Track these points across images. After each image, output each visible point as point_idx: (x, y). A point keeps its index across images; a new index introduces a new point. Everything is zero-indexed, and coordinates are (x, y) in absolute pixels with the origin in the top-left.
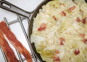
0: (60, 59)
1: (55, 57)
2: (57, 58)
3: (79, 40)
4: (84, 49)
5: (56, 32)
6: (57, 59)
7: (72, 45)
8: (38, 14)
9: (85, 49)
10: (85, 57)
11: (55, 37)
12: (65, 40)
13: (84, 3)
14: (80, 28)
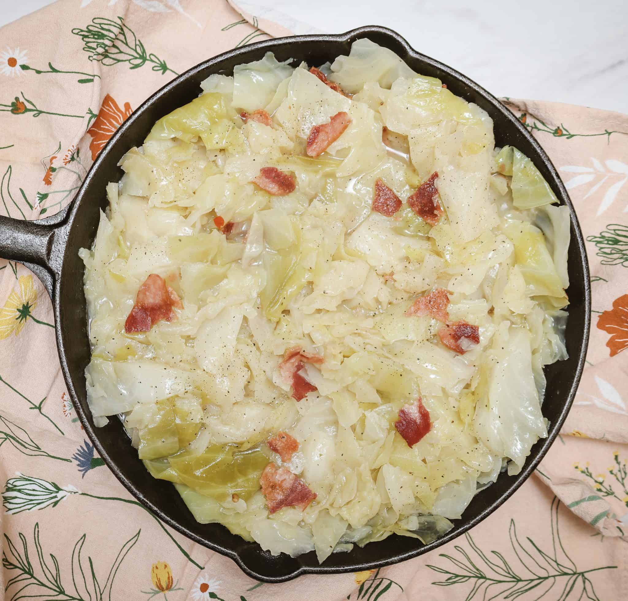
0: (314, 488)
1: (278, 478)
2: (288, 484)
3: (412, 336)
4: (456, 390)
5: (252, 314)
6: (293, 490)
7: (370, 382)
8: (103, 215)
9: (468, 386)
10: (476, 441)
11: (246, 350)
12: (320, 361)
13: (402, 79)
14: (403, 253)
